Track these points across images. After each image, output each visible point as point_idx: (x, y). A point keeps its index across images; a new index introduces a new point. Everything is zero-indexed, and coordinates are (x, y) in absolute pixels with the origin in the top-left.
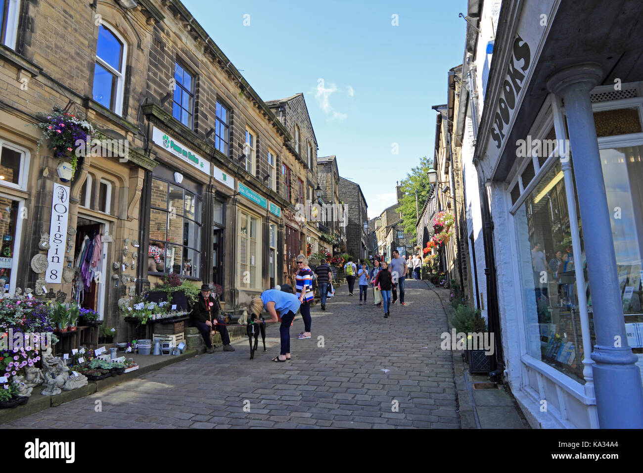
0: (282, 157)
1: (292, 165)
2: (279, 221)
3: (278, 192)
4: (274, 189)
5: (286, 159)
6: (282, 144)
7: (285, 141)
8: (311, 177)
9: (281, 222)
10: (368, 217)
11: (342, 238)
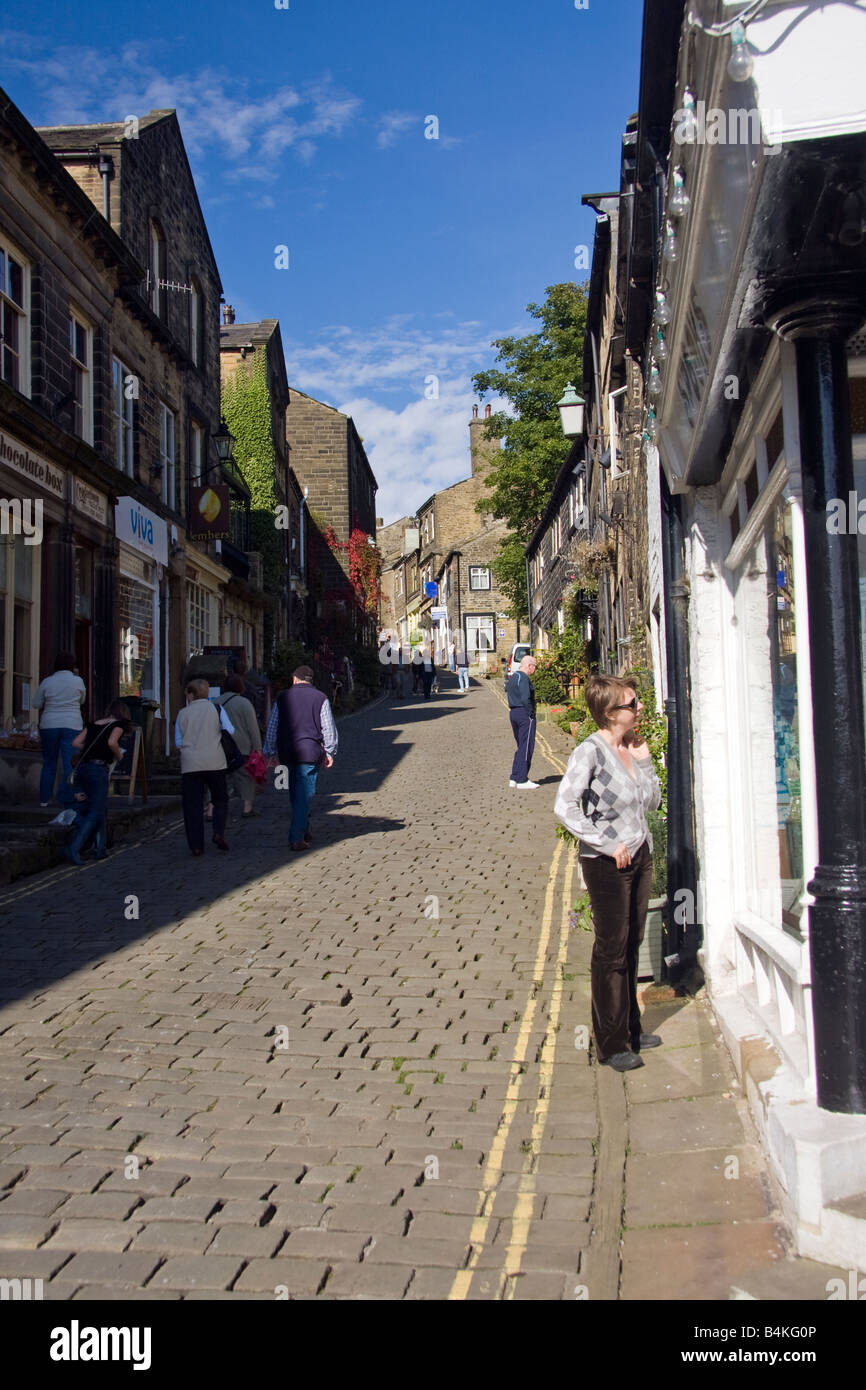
0: (111, 334)
1: (143, 359)
2: (103, 536)
3: (98, 446)
4: (88, 436)
5: (124, 339)
6: (111, 292)
7: (122, 283)
8: (199, 392)
9: (107, 541)
10: (378, 516)
11: (293, 586)
